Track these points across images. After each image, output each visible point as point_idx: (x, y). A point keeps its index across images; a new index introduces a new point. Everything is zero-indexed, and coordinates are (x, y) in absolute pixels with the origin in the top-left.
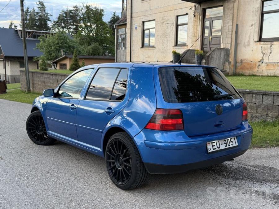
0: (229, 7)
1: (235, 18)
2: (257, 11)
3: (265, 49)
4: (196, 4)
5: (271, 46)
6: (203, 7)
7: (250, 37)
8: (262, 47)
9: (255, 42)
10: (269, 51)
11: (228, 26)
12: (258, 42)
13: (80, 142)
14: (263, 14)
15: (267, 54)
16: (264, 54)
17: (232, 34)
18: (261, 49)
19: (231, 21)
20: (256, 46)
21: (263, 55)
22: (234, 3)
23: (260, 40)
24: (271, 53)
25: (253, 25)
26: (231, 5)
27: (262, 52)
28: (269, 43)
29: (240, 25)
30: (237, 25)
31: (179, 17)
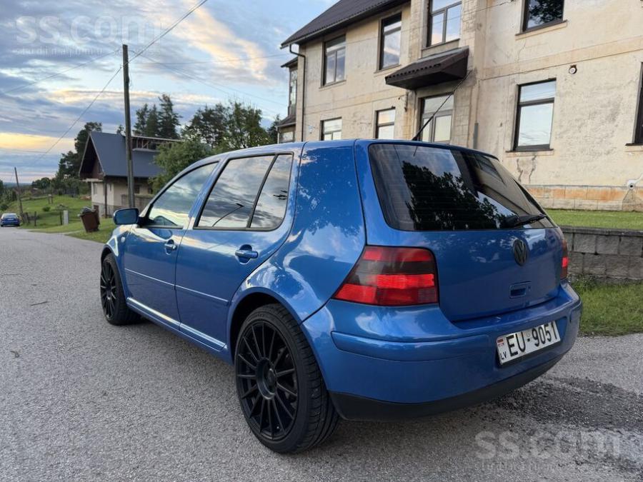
0: (463, 95)
1: (473, 113)
2: (511, 102)
3: (524, 164)
4: (409, 91)
5: (533, 159)
6: (420, 95)
7: (497, 143)
8: (518, 161)
9: (507, 152)
10: (531, 167)
11: (463, 126)
12: (511, 151)
13: (182, 325)
14: (519, 106)
15: (526, 173)
16: (521, 172)
17: (468, 139)
18: (516, 163)
19: (467, 117)
20: (508, 159)
21: (519, 174)
22: (472, 88)
23: (515, 148)
24: (533, 170)
25: (504, 125)
26: (468, 92)
27: (518, 169)
28: (531, 153)
29: (480, 125)
30: (477, 125)
31: (380, 114)
